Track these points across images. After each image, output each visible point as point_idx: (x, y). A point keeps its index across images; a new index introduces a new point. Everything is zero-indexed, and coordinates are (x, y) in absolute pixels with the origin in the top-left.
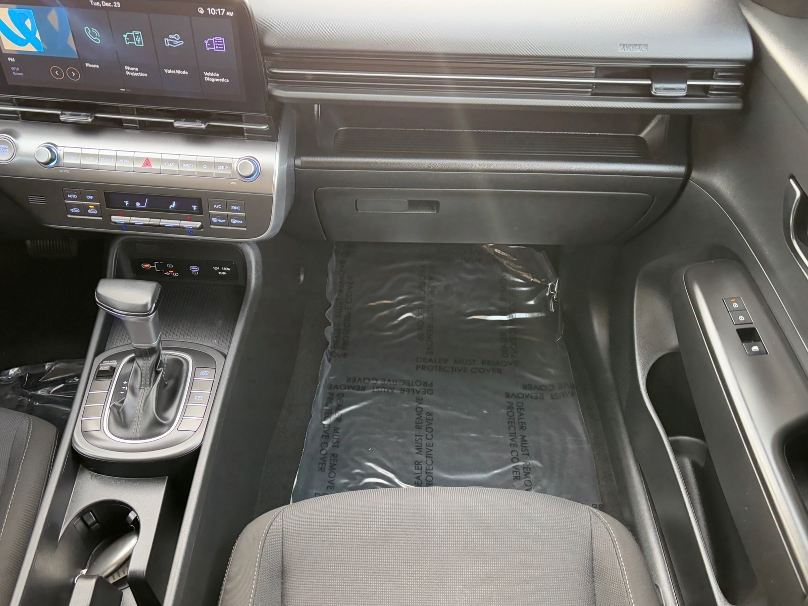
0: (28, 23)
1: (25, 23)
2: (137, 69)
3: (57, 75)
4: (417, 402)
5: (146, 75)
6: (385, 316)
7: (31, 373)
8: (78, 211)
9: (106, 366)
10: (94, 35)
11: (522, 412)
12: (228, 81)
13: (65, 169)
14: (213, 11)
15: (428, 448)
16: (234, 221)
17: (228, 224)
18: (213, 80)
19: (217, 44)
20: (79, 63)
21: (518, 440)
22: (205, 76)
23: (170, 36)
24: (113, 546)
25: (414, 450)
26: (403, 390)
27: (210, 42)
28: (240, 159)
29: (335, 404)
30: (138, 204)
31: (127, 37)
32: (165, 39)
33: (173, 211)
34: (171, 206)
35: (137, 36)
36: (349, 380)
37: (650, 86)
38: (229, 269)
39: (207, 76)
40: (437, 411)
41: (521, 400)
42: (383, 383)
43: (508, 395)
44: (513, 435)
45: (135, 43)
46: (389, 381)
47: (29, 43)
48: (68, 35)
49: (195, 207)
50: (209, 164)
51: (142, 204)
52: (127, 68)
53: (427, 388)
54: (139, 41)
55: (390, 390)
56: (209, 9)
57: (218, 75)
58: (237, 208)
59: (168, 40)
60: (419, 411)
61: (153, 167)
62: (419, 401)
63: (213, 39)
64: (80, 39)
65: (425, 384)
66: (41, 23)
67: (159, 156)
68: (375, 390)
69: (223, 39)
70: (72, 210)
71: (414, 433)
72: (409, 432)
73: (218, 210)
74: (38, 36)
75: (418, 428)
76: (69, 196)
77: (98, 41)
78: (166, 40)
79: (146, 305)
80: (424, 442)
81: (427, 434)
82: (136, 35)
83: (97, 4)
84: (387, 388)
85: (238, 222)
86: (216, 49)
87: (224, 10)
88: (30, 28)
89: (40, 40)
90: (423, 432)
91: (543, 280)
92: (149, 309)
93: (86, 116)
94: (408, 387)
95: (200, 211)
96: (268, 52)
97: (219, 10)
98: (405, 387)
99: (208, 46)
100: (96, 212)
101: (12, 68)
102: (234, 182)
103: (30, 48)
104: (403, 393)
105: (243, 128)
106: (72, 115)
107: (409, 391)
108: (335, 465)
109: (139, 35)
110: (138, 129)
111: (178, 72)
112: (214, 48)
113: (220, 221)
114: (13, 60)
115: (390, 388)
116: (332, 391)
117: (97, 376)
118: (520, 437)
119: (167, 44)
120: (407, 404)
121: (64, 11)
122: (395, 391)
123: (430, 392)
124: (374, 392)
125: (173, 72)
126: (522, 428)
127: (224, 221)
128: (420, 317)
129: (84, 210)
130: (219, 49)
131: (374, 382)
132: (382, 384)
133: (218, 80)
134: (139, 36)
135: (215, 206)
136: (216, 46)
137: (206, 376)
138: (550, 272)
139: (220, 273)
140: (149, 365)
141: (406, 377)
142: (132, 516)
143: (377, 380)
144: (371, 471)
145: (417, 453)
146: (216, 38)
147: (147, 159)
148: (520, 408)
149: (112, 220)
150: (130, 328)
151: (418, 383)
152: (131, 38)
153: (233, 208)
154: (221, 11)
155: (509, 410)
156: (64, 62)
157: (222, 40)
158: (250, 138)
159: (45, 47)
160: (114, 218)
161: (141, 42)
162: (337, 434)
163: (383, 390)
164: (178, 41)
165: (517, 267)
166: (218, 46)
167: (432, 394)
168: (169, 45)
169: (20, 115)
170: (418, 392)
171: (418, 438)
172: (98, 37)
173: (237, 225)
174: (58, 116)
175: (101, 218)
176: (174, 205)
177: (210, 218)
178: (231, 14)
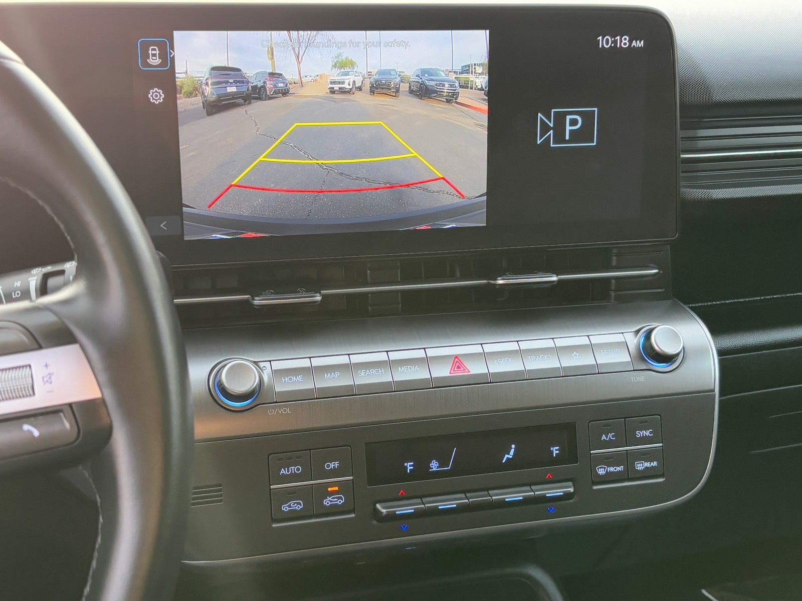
13: (280, 407)
14: (607, 41)
16: (640, 466)
17: (629, 473)
30: (434, 466)
33: (510, 467)
34: (507, 456)
49: (555, 450)
50: (581, 349)
51: (444, 462)
56: (600, 38)
58: (647, 433)
70: (285, 508)
73: (609, 444)
76: (282, 472)
85: (647, 464)
93: (309, 291)
95: (570, 455)
97: (618, 39)
102: (640, 377)
113: (612, 469)
127: (621, 468)
129: (313, 502)
135: (604, 437)
153: (640, 434)
154: (623, 40)
173: (648, 474)
174: (247, 301)
175: (353, 515)
176: (512, 451)
177: (593, 471)
178: (640, 44)
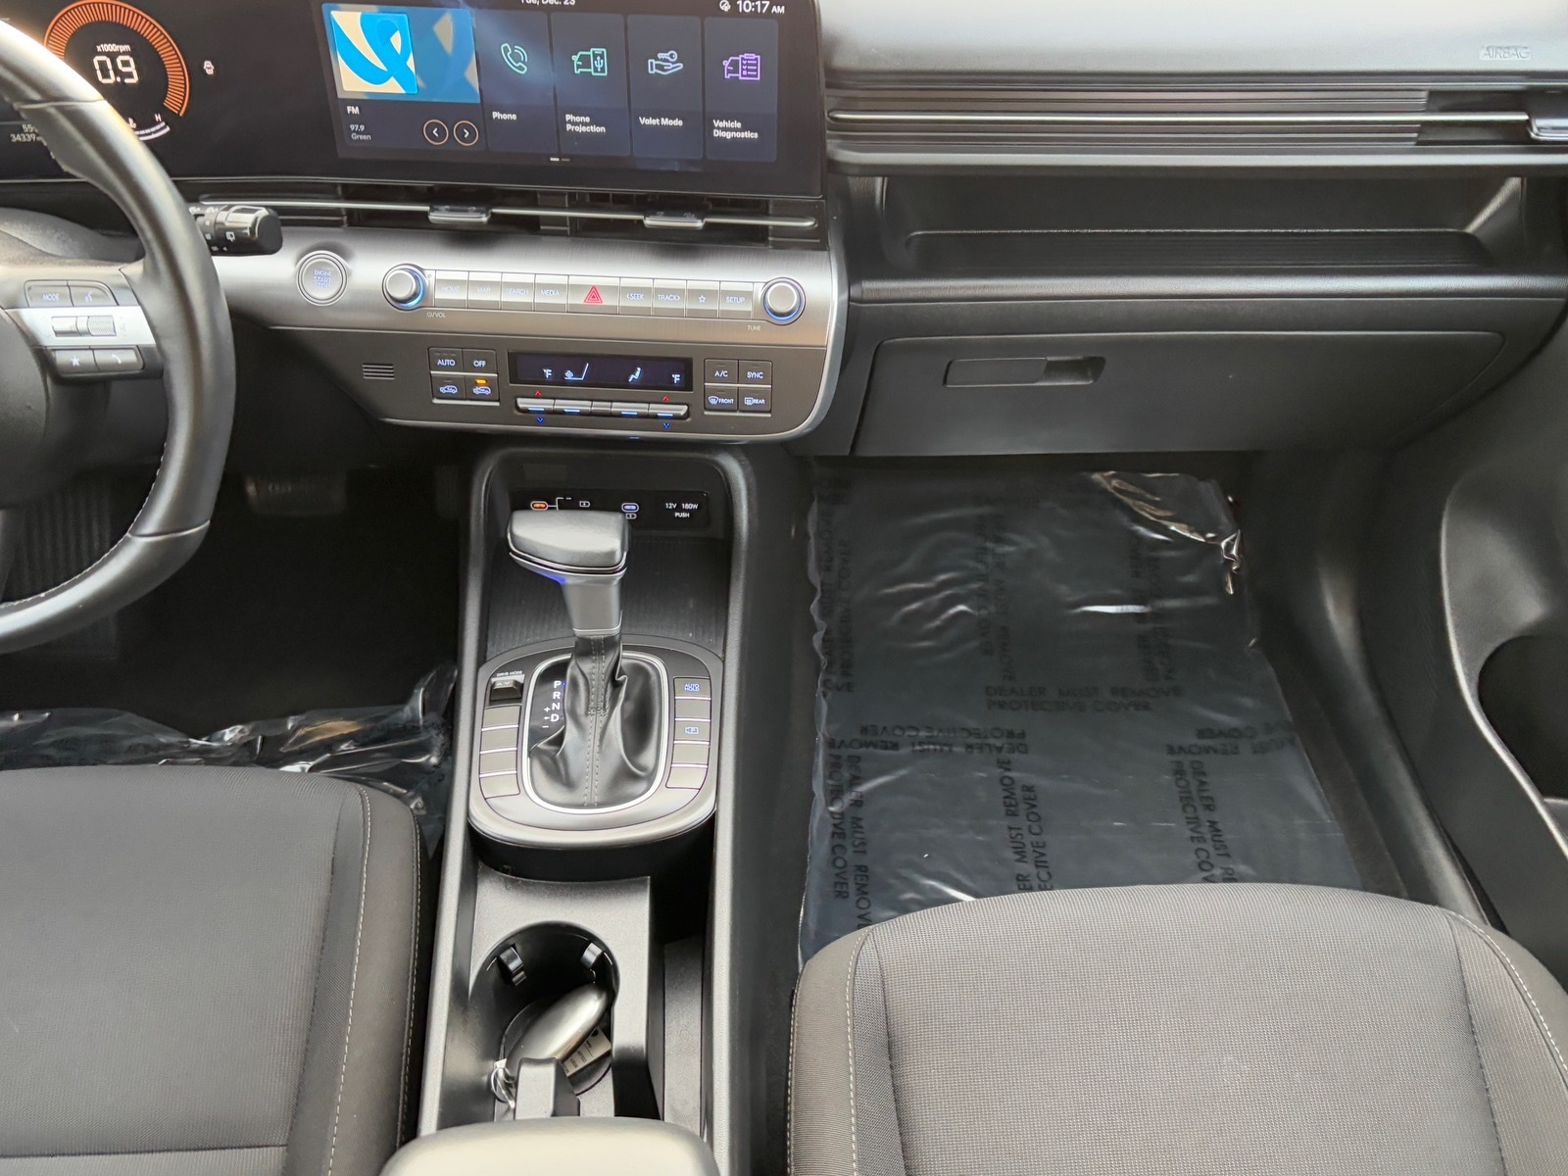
0: (396, 41)
1: (391, 39)
2: (587, 119)
3: (435, 137)
4: (1001, 767)
5: (602, 129)
6: (917, 612)
7: (268, 734)
8: (452, 390)
9: (504, 681)
10: (516, 57)
11: (1204, 779)
12: (756, 135)
13: (437, 311)
14: (747, 5)
15: (1037, 849)
16: (749, 401)
17: (738, 406)
18: (728, 135)
19: (747, 67)
20: (479, 112)
21: (1205, 829)
22: (714, 128)
23: (660, 56)
24: (552, 1014)
25: (1010, 855)
26: (969, 747)
27: (735, 64)
28: (767, 283)
29: (846, 775)
30: (569, 375)
31: (579, 60)
32: (650, 61)
33: (635, 386)
34: (633, 376)
35: (598, 58)
36: (864, 730)
37: (1528, 123)
38: (696, 506)
39: (718, 128)
40: (1040, 782)
41: (1197, 758)
42: (930, 734)
43: (1171, 750)
44: (1194, 821)
45: (592, 70)
46: (941, 731)
47: (392, 78)
48: (469, 60)
49: (676, 378)
50: (710, 294)
51: (577, 373)
52: (568, 117)
53: (1015, 741)
54: (599, 67)
55: (946, 748)
56: (740, 2)
57: (739, 125)
58: (757, 375)
59: (654, 62)
60: (1008, 786)
61: (604, 303)
62: (1005, 765)
63: (739, 58)
64: (488, 67)
65: (1011, 734)
66: (422, 40)
67: (615, 282)
68: (918, 748)
69: (759, 57)
70: (442, 390)
71: (1006, 822)
72: (995, 823)
73: (722, 380)
74: (411, 63)
75: (1012, 814)
76: (439, 362)
77: (523, 69)
78: (652, 63)
79: (612, 554)
80: (1028, 839)
81: (1030, 827)
82: (595, 56)
84: (939, 744)
85: (756, 401)
86: (742, 76)
87: (768, 3)
88: (398, 49)
89: (413, 70)
90: (1021, 822)
91: (1210, 535)
92: (617, 561)
93: (477, 211)
94: (979, 741)
95: (687, 384)
96: (837, 78)
97: (758, 3)
98: (973, 740)
99: (729, 71)
100: (488, 392)
101: (352, 127)
102: (756, 325)
103: (392, 87)
104: (972, 752)
105: (766, 227)
106: (451, 211)
107: (981, 747)
108: (864, 885)
110: (567, 236)
111: (665, 122)
112: (740, 75)
113: (723, 401)
114: (355, 110)
115: (945, 745)
116: (835, 752)
117: (490, 701)
118: (1208, 824)
119: (652, 70)
120: (980, 772)
121: (468, 14)
122: (955, 749)
123: (1021, 749)
124: (914, 751)
125: (654, 122)
126: (1208, 807)
127: (731, 401)
128: (984, 612)
129: (466, 389)
130: (748, 76)
131: (914, 733)
132: (927, 737)
133: (738, 135)
134: (602, 57)
135: (717, 374)
136: (743, 69)
137: (694, 695)
138: (1224, 520)
139: (677, 514)
140: (604, 670)
141: (972, 724)
142: (591, 954)
143: (917, 730)
144: (934, 896)
145: (1018, 861)
146: (745, 56)
147: (594, 287)
148: (1199, 772)
149: (521, 406)
150: (573, 599)
151: (998, 734)
152: (585, 61)
153: (750, 375)
154: (763, 6)
155: (1178, 776)
156: (450, 112)
157: (756, 59)
158: (778, 246)
159: (420, 83)
160: (522, 403)
161: (603, 69)
162: (859, 830)
163: (932, 747)
164: (673, 63)
165: (1160, 513)
166: (747, 70)
167: (1026, 752)
168: (655, 70)
169: (345, 218)
170: (1000, 749)
171: (1014, 833)
172: (524, 62)
173: (755, 409)
174: (425, 214)
175: (497, 404)
176: (638, 373)
177: (705, 397)
178: (779, 10)
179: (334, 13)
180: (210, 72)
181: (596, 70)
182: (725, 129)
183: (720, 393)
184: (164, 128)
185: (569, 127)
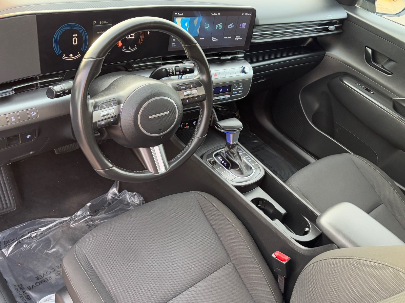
0: (186, 24)
2: (216, 38)
5: (218, 40)
9: (212, 160)
10: (207, 26)
12: (242, 39)
16: (239, 92)
19: (243, 25)
20: (197, 38)
23: (231, 24)
32: (229, 25)
33: (222, 92)
37: (328, 27)
48: (198, 27)
49: (228, 89)
52: (213, 38)
54: (220, 27)
56: (245, 13)
57: (240, 37)
61: (218, 76)
66: (191, 24)
67: (219, 71)
69: (246, 23)
73: (236, 88)
77: (207, 29)
83: (213, 14)
88: (186, 26)
89: (188, 30)
95: (230, 90)
99: (240, 27)
101: (173, 44)
109: (221, 25)
111: (229, 37)
114: (174, 40)
117: (212, 164)
119: (229, 27)
121: (201, 18)
125: (227, 38)
130: (243, 27)
133: (239, 39)
135: (235, 87)
137: (241, 152)
140: (236, 150)
146: (244, 23)
147: (215, 73)
152: (218, 26)
153: (240, 86)
154: (248, 14)
161: (221, 27)
164: (232, 26)
176: (222, 90)
177: (233, 93)
178: (251, 14)
179: (176, 19)
180: (148, 34)
181: (220, 28)
182: (237, 38)
183: (235, 91)
184: (136, 48)
185: (212, 40)
